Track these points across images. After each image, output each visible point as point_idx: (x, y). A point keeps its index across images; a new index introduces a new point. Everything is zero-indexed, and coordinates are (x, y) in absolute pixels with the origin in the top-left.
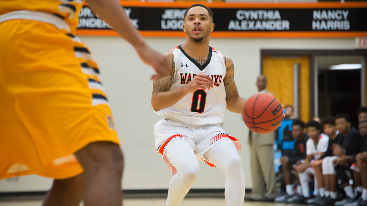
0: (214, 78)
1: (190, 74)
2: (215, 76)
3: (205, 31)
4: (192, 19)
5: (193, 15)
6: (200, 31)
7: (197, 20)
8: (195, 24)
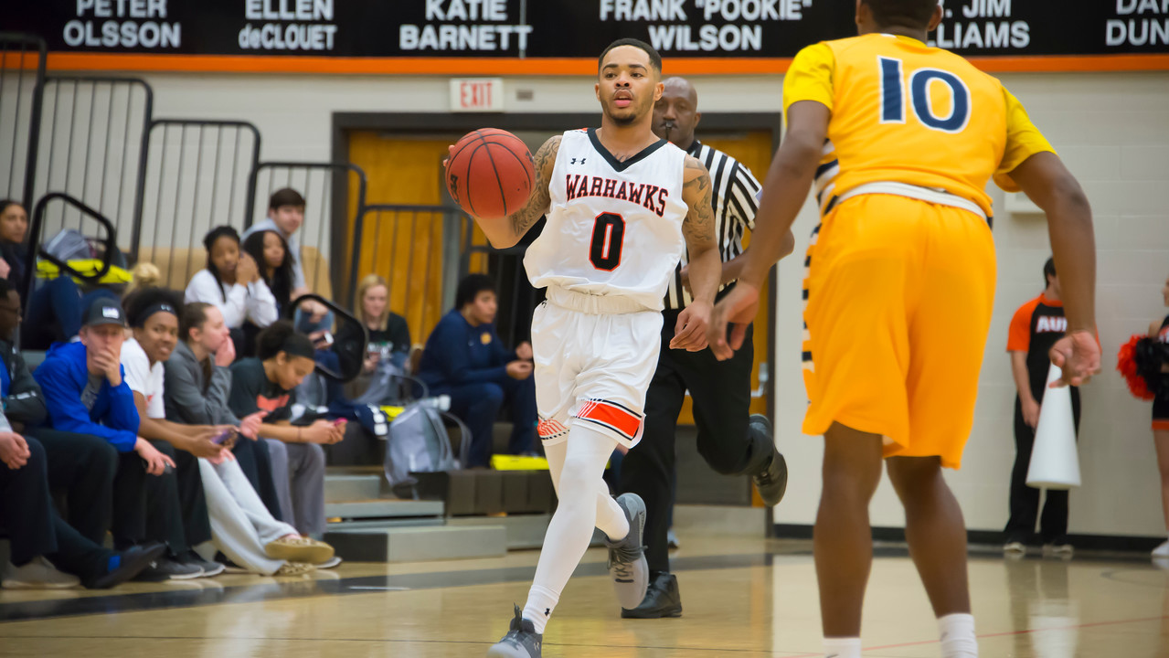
1: (585, 178)
2: (649, 187)
3: (640, 101)
4: (610, 76)
5: (613, 66)
6: (628, 101)
7: (624, 77)
8: (618, 85)
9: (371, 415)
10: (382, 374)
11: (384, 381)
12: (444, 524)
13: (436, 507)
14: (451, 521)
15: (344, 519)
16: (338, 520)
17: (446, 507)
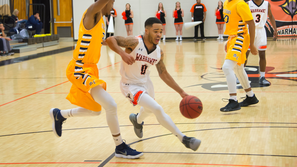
0: (153, 60)
1: (142, 55)
8: (158, 36)
9: (16, 31)
10: (18, 24)
11: (18, 25)
12: (28, 46)
13: (26, 44)
14: (29, 45)
15: (13, 47)
16: (12, 47)
17: (28, 44)
